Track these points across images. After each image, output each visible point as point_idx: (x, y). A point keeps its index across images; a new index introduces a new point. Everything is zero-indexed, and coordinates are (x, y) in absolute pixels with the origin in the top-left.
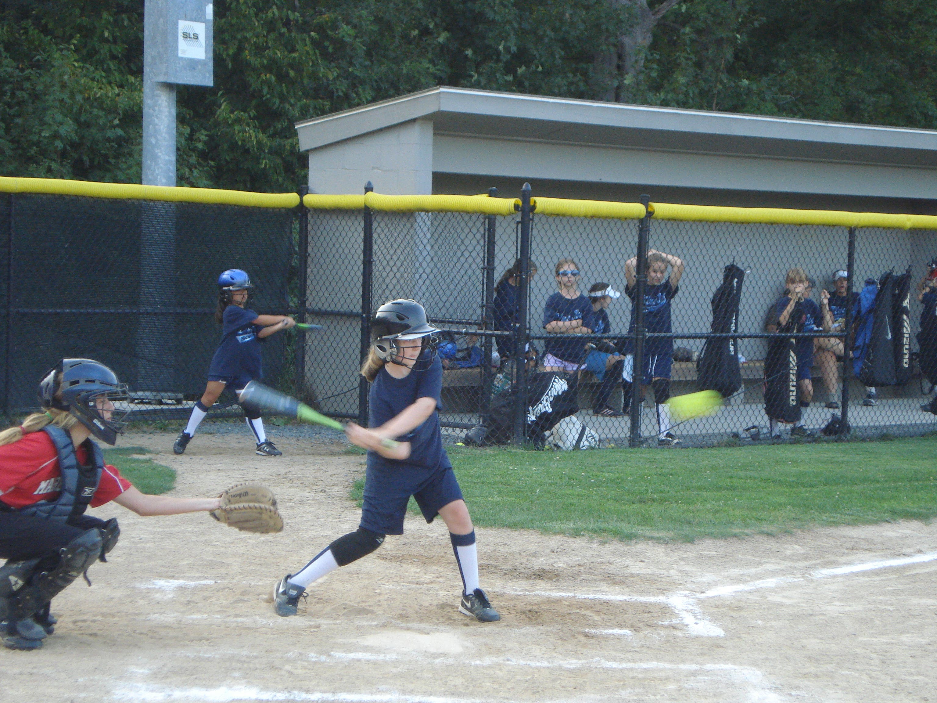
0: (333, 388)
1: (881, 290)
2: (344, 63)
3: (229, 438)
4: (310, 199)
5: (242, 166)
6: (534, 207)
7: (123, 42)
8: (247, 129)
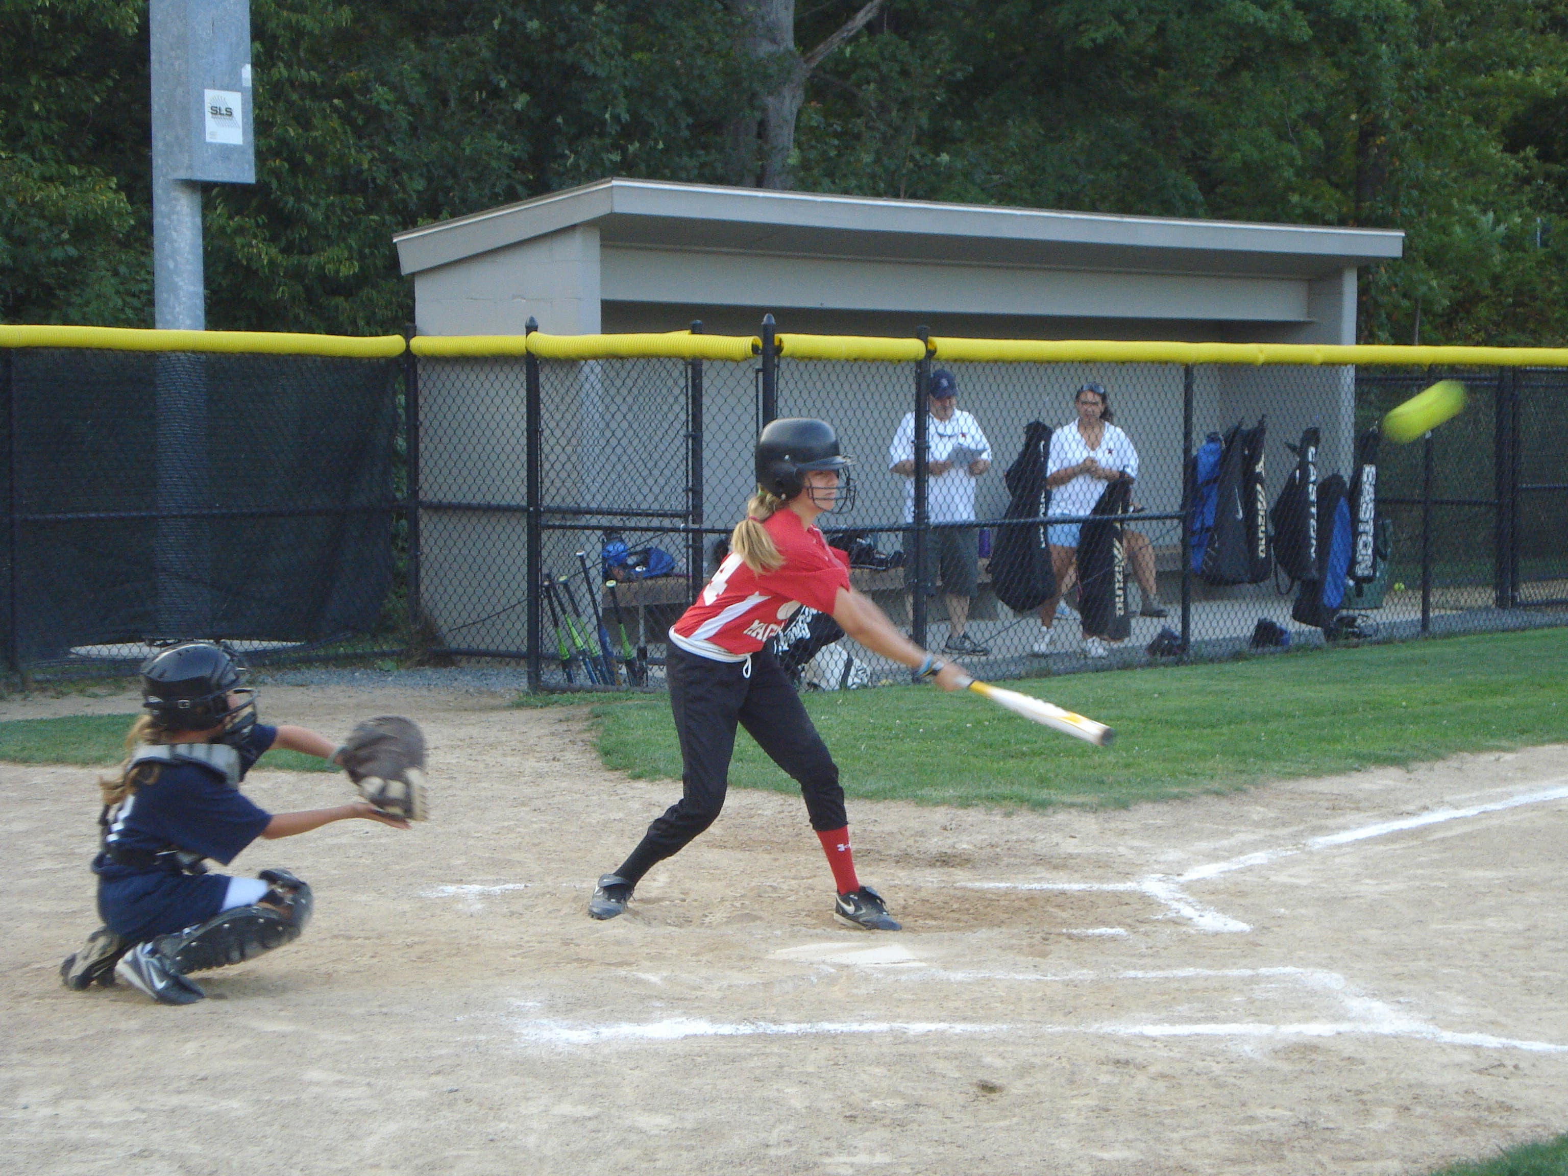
0: (465, 615)
1: (1228, 449)
2: (378, 140)
3: (332, 692)
4: (420, 343)
5: (243, 295)
6: (779, 349)
7: (60, 118)
8: (254, 242)
